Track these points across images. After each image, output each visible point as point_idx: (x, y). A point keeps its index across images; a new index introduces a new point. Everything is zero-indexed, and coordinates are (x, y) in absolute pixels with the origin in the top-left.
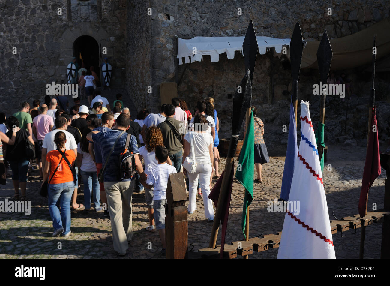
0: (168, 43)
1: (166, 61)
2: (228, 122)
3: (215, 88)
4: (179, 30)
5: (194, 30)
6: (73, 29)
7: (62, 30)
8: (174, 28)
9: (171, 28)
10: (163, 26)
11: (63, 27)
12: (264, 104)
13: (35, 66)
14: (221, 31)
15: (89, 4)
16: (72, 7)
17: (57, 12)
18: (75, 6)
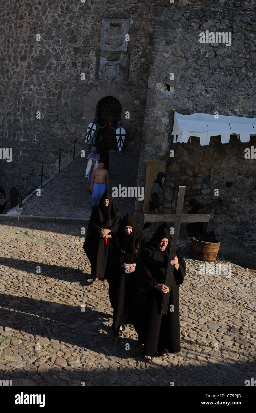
0: (163, 116)
1: (158, 136)
2: (223, 213)
3: (212, 173)
5: (196, 105)
6: (99, 88)
7: (88, 88)
8: (173, 101)
9: (169, 100)
10: (161, 97)
11: (89, 86)
13: (58, 122)
14: (229, 109)
15: (117, 64)
16: (100, 66)
17: (85, 70)
18: (103, 65)
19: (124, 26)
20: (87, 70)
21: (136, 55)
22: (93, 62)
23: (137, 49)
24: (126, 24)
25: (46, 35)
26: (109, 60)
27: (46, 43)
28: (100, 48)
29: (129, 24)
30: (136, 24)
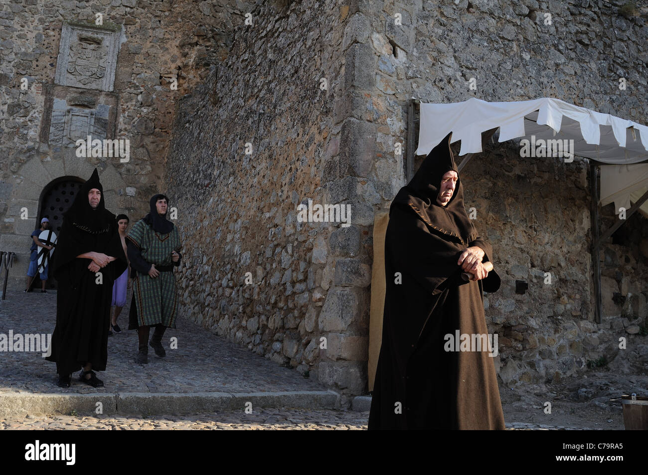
0: (390, 113)
1: (383, 161)
2: (514, 357)
4: (416, 90)
7: (23, 157)
8: (405, 81)
9: (398, 79)
10: (382, 66)
11: (25, 153)
12: (582, 319)
15: (92, 115)
16: (53, 114)
17: (17, 121)
18: (60, 114)
19: (108, 44)
21: (131, 100)
22: (36, 106)
23: (133, 89)
24: (112, 42)
26: (73, 103)
28: (53, 80)
29: (119, 43)
30: (133, 44)
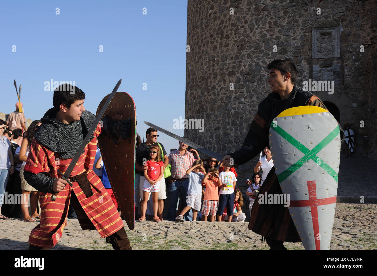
15: (331, 70)
16: (314, 73)
17: (298, 79)
18: (317, 72)
19: (334, 34)
20: (300, 78)
21: (349, 59)
22: (305, 70)
23: (349, 54)
24: (336, 32)
25: (255, 50)
26: (322, 66)
27: (255, 57)
28: (311, 57)
29: (340, 32)
30: (347, 31)
